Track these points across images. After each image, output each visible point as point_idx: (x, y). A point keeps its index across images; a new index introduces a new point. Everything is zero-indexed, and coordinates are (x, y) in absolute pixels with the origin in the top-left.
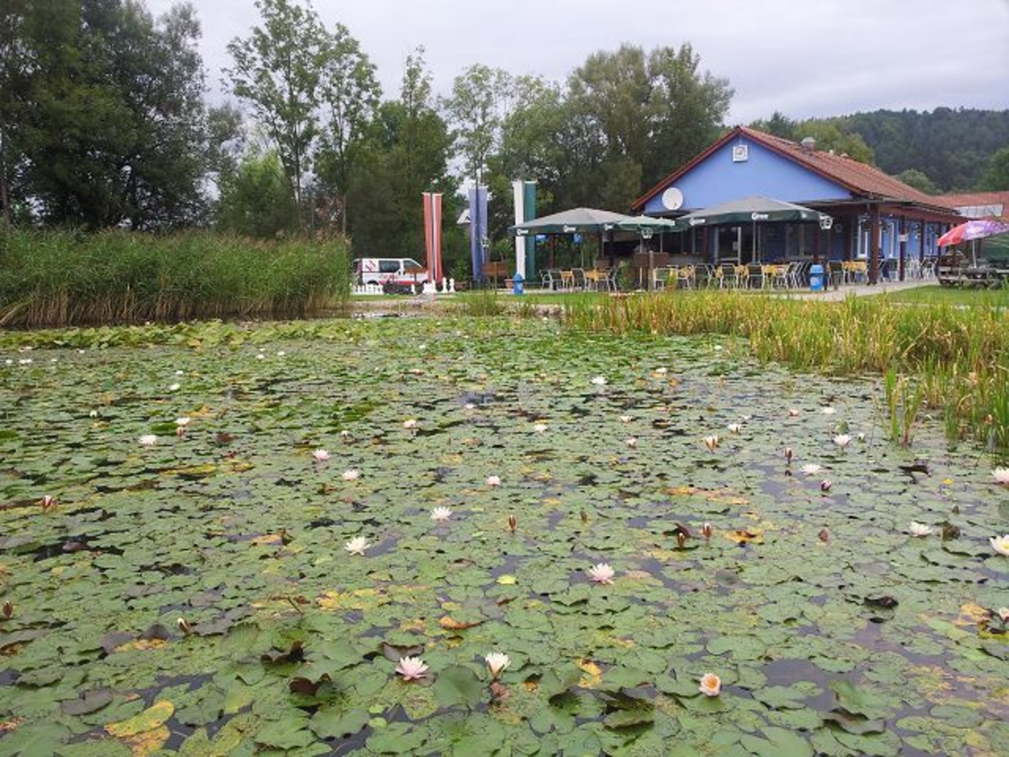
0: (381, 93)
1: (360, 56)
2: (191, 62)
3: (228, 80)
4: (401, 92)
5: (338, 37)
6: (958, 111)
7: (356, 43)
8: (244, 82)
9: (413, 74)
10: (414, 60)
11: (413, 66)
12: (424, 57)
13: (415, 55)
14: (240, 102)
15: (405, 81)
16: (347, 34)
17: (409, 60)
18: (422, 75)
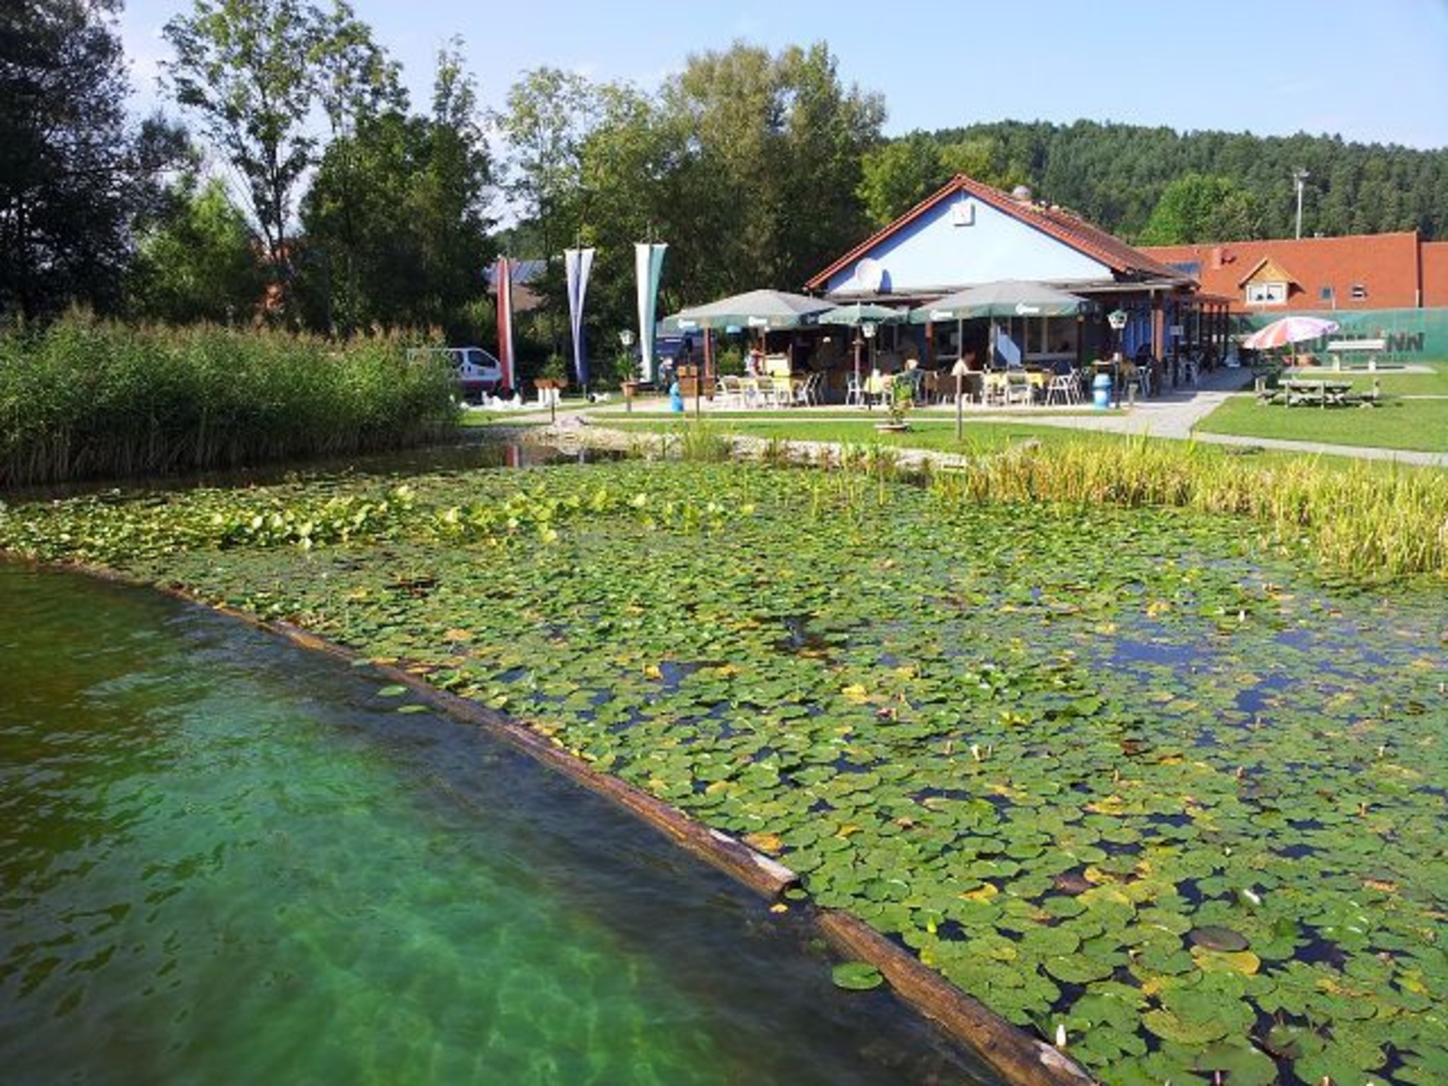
0: (408, 104)
1: (370, 47)
2: (104, 47)
3: (169, 80)
4: (433, 103)
5: (339, 19)
6: (1104, 125)
7: (367, 29)
8: (190, 82)
9: (448, 77)
10: (450, 56)
11: (449, 66)
12: (463, 50)
13: (451, 49)
14: (183, 111)
15: (437, 86)
16: (351, 14)
17: (443, 56)
18: (462, 77)
